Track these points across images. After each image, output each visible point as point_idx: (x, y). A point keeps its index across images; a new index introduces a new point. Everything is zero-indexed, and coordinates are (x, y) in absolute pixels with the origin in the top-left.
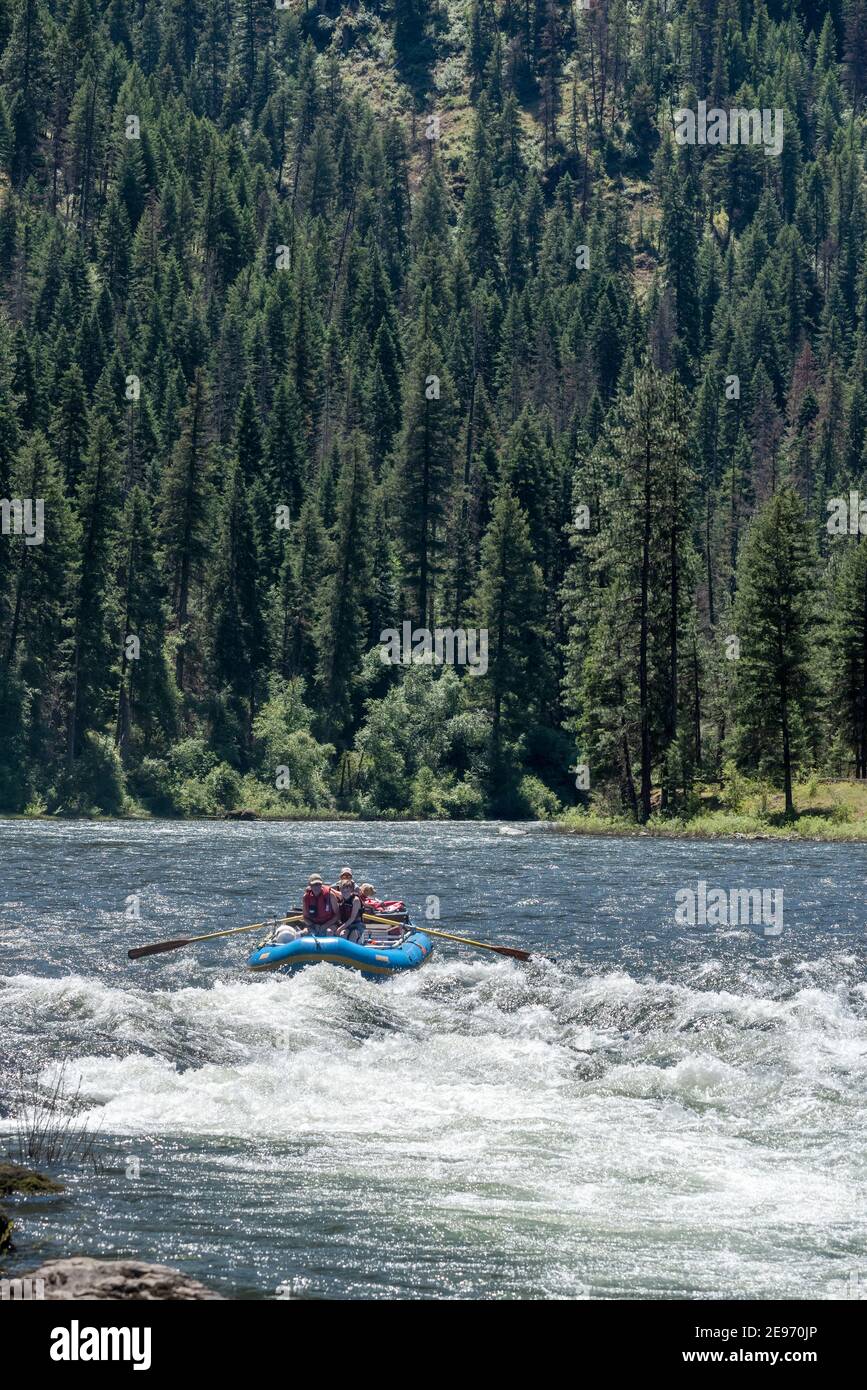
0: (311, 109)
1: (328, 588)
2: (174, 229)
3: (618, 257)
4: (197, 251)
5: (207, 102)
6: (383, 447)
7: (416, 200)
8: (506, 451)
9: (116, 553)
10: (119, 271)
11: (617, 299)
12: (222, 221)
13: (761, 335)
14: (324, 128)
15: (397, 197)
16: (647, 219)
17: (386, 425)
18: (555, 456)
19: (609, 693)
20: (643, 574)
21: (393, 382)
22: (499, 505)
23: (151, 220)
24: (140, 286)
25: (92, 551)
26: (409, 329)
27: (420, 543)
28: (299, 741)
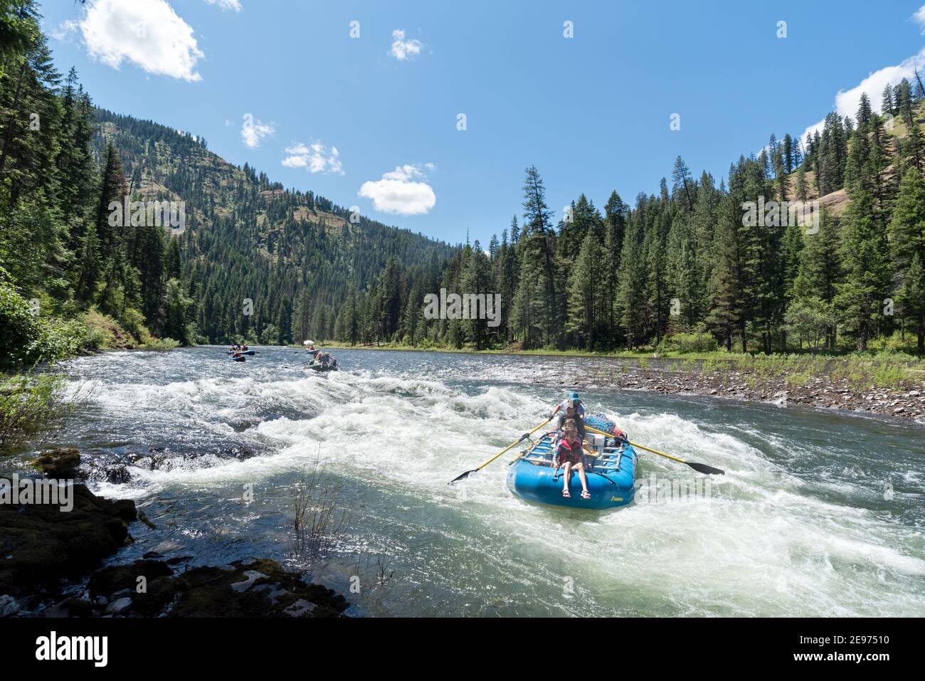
0: (256, 255)
1: (258, 315)
2: (237, 269)
3: (297, 276)
4: (240, 272)
5: (242, 253)
6: (265, 297)
7: (270, 268)
8: (282, 299)
9: (228, 310)
10: (229, 274)
11: (296, 281)
12: (244, 268)
13: (315, 287)
14: (258, 258)
15: (267, 267)
16: (300, 271)
17: (266, 295)
18: (289, 300)
19: (298, 329)
20: (304, 314)
21: (267, 289)
22: (281, 306)
23: (234, 267)
24: (232, 276)
25: (225, 309)
26: (269, 283)
27: (270, 310)
28: (254, 336)
